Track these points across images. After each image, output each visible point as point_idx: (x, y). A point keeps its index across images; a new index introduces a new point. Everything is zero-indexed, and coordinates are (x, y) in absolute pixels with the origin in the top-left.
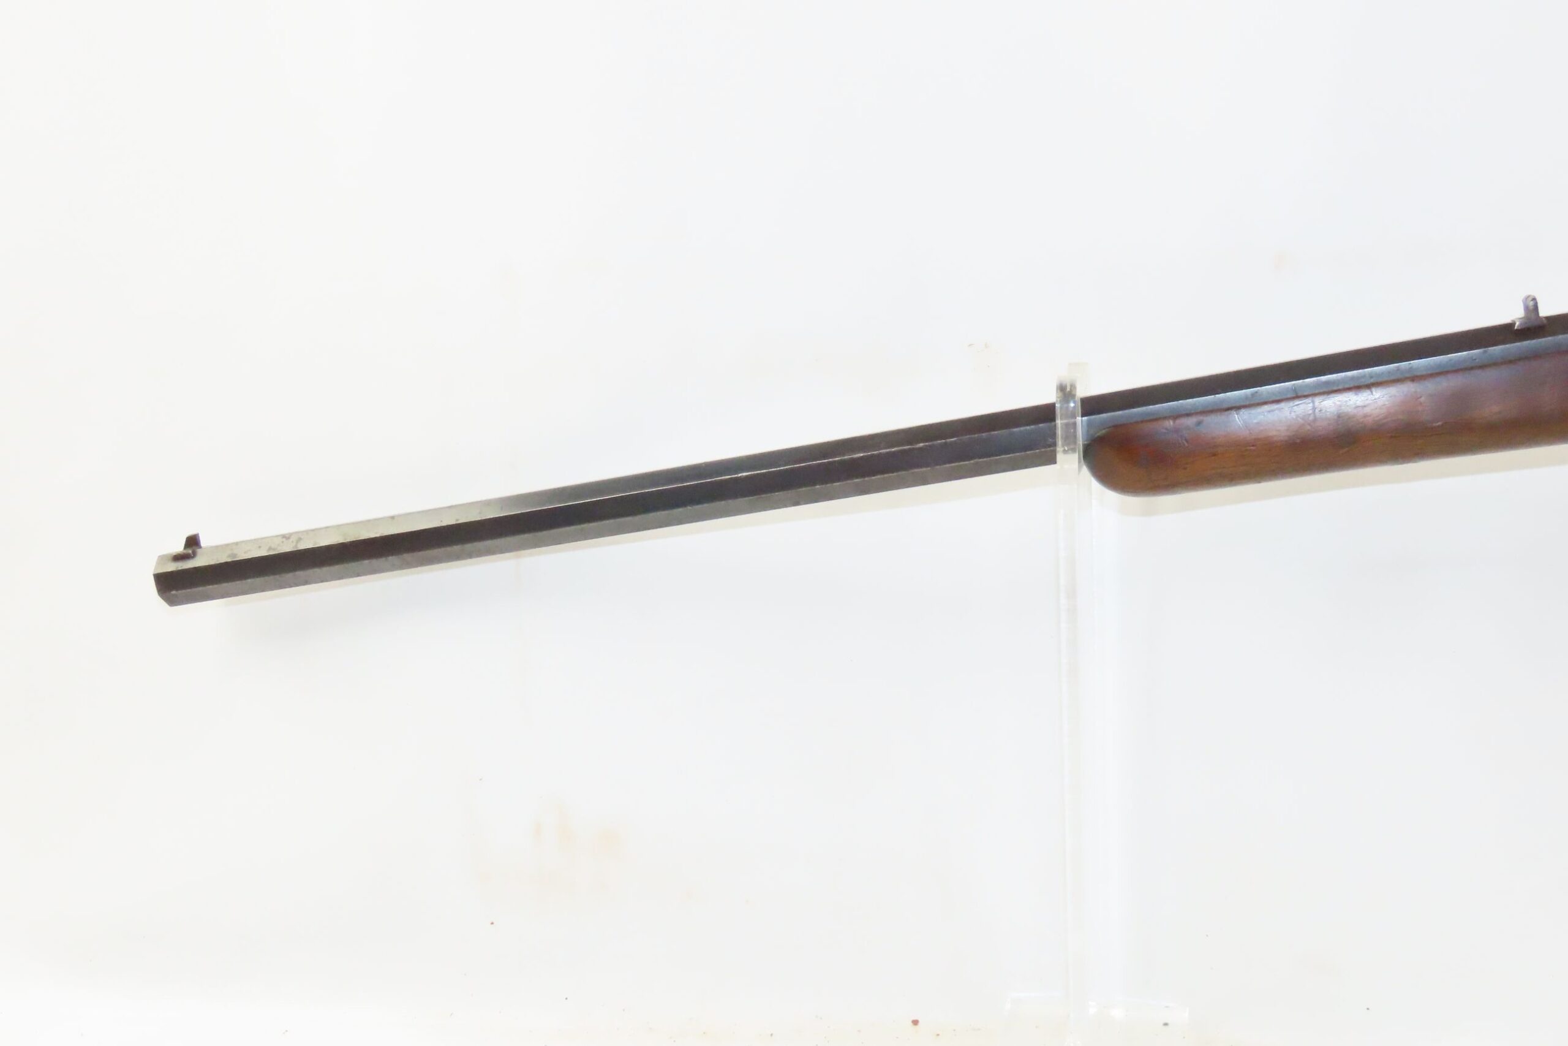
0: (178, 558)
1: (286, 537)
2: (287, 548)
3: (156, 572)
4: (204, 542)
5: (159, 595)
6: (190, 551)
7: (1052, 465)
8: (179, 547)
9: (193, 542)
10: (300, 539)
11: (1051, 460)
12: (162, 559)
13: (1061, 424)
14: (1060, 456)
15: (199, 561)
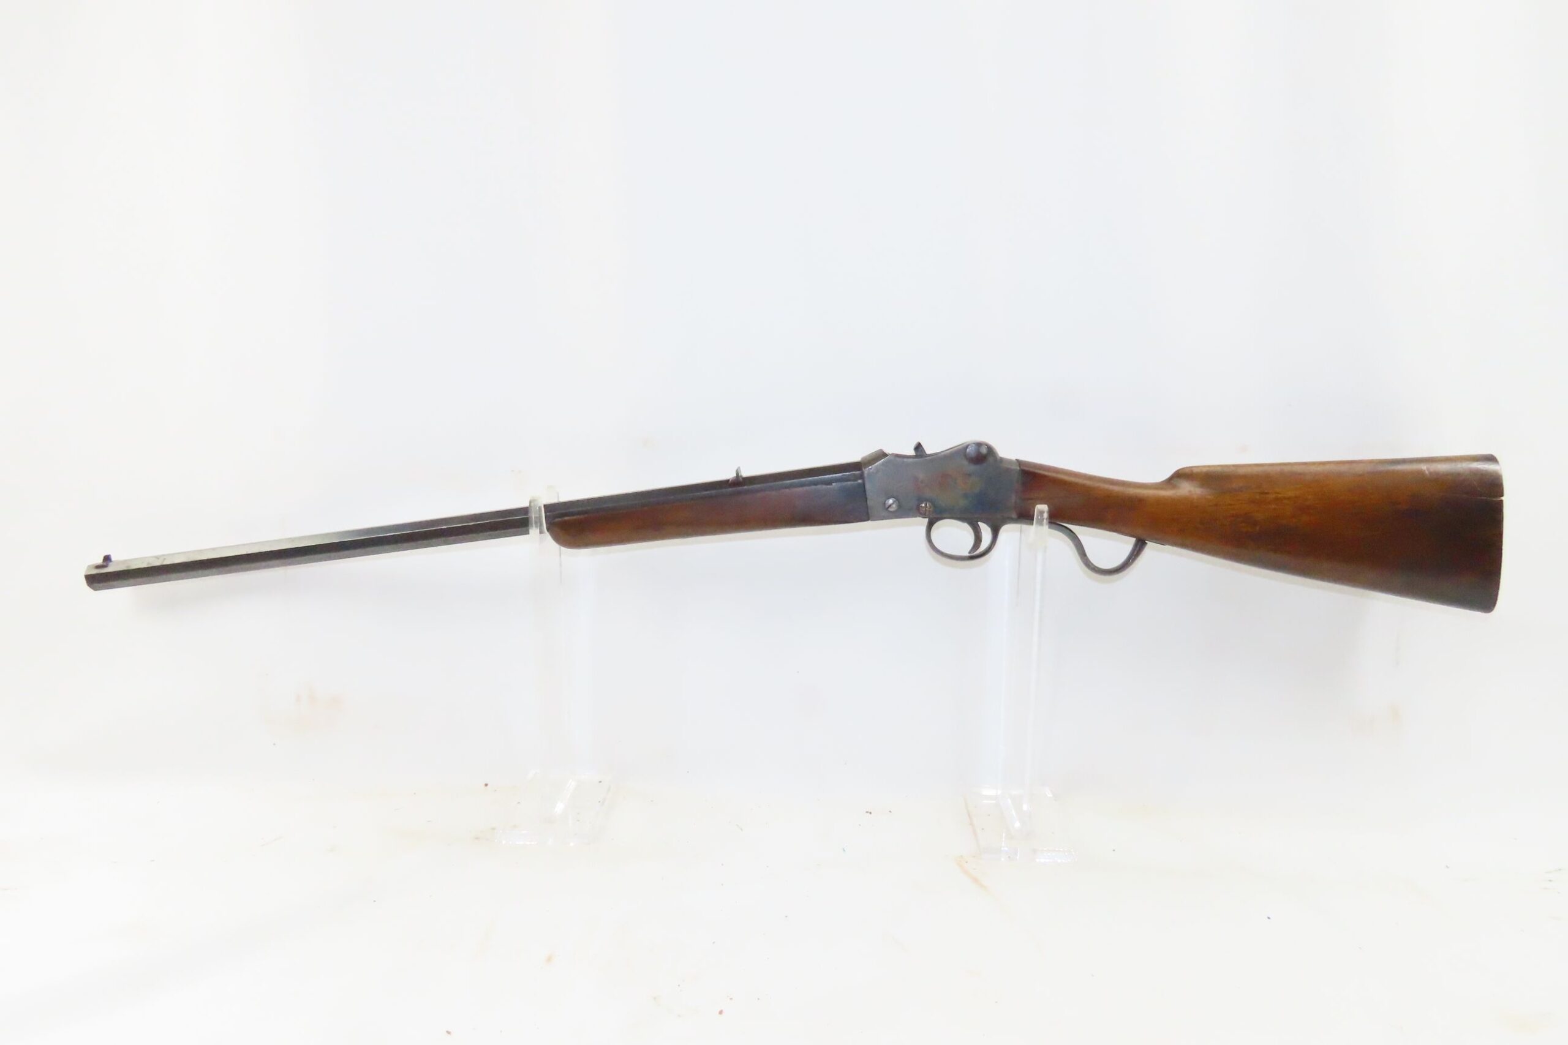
0: (98, 567)
1: (157, 558)
2: (157, 563)
3: (86, 574)
4: (113, 559)
5: (88, 585)
6: (105, 564)
7: (525, 536)
8: (100, 561)
9: (107, 559)
10: (165, 559)
11: (527, 533)
12: (89, 567)
13: (535, 517)
14: (531, 531)
15: (111, 569)
